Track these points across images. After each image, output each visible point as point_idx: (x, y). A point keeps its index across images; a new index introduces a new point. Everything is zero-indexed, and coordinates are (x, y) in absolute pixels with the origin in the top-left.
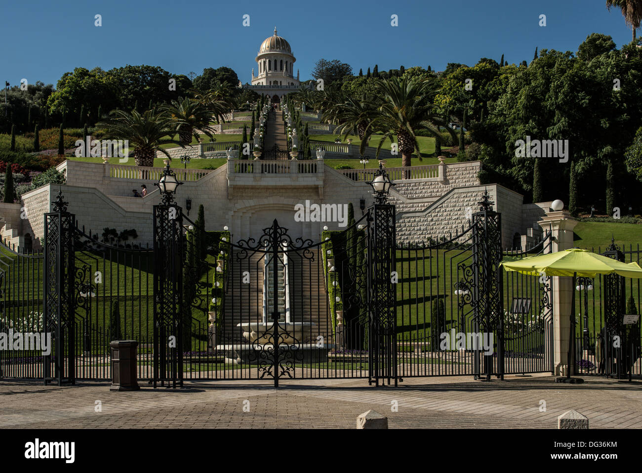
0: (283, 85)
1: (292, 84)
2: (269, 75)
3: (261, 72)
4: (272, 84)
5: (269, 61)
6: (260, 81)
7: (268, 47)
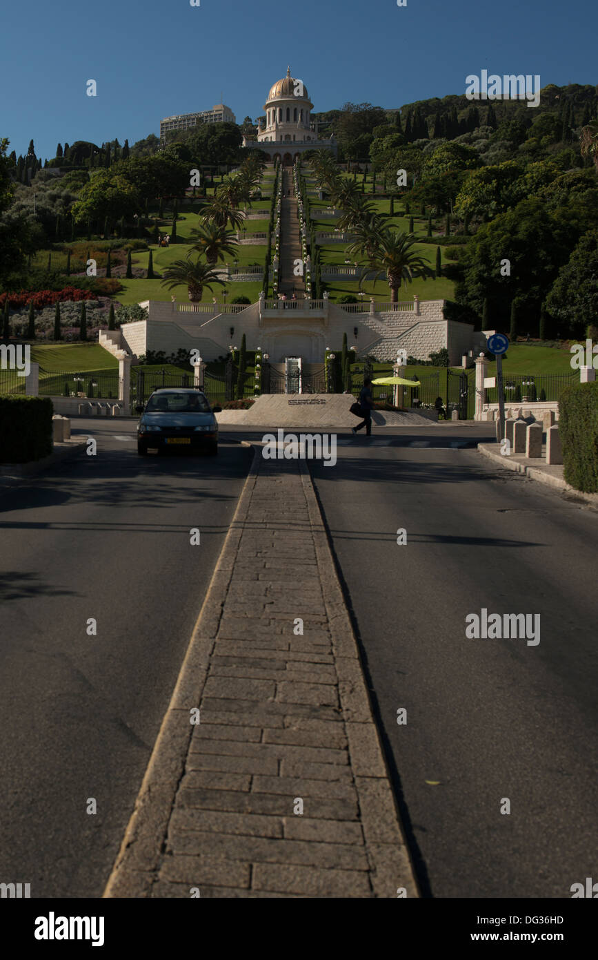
0: (296, 140)
1: (309, 138)
2: (280, 127)
3: (269, 123)
4: (283, 139)
5: (280, 110)
6: (269, 135)
7: (279, 92)
